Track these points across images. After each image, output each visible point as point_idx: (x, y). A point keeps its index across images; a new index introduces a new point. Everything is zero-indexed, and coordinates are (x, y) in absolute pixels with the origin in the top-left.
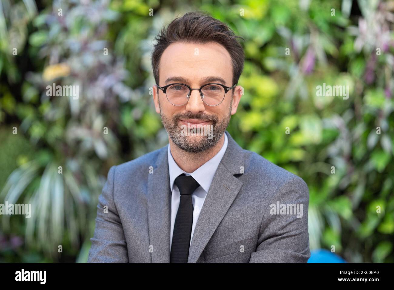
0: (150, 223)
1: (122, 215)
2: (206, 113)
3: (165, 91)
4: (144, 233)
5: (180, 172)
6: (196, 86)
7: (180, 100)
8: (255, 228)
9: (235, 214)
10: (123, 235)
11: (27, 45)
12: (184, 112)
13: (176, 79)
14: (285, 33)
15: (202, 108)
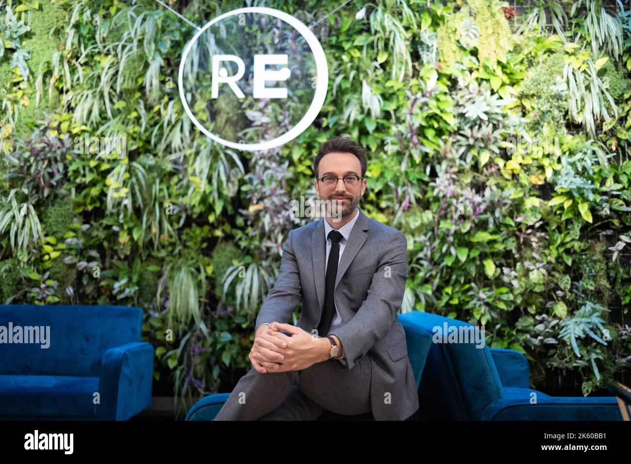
0: (314, 260)
1: (297, 255)
2: (347, 193)
3: (323, 181)
4: (310, 266)
5: (331, 229)
6: (341, 177)
7: (332, 186)
8: (376, 259)
9: (364, 252)
10: (298, 267)
11: (239, 192)
12: (334, 192)
13: (329, 173)
14: (392, 185)
15: (345, 189)
